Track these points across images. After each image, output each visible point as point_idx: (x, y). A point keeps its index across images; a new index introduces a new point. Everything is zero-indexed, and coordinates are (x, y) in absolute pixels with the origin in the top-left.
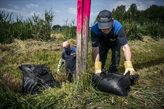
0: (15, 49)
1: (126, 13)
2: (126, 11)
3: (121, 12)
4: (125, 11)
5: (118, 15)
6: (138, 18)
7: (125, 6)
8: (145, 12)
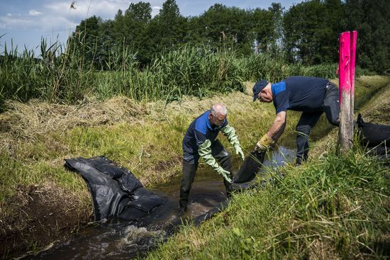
0: (19, 126)
1: (154, 23)
2: (153, 17)
3: (141, 18)
4: (150, 17)
5: (133, 28)
6: (184, 34)
7: (149, 4)
8: (200, 21)
